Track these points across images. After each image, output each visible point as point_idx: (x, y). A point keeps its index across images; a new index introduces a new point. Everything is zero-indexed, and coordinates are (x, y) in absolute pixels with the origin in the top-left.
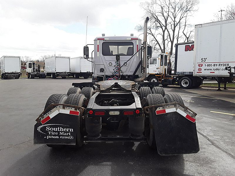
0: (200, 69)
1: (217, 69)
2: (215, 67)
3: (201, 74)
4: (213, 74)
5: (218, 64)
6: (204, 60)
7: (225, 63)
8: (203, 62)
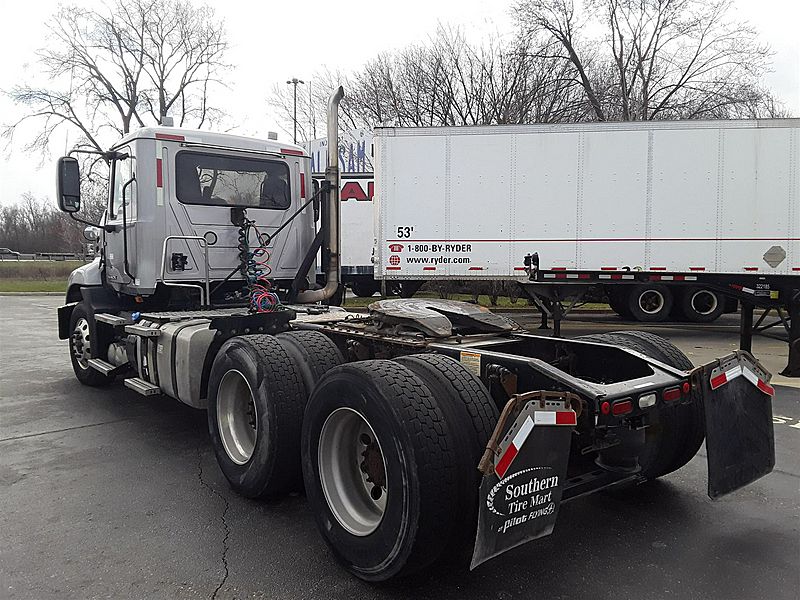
0: (395, 260)
1: (441, 260)
2: (437, 255)
3: (398, 272)
4: (431, 273)
5: (444, 244)
6: (405, 232)
7: (461, 244)
8: (404, 238)
